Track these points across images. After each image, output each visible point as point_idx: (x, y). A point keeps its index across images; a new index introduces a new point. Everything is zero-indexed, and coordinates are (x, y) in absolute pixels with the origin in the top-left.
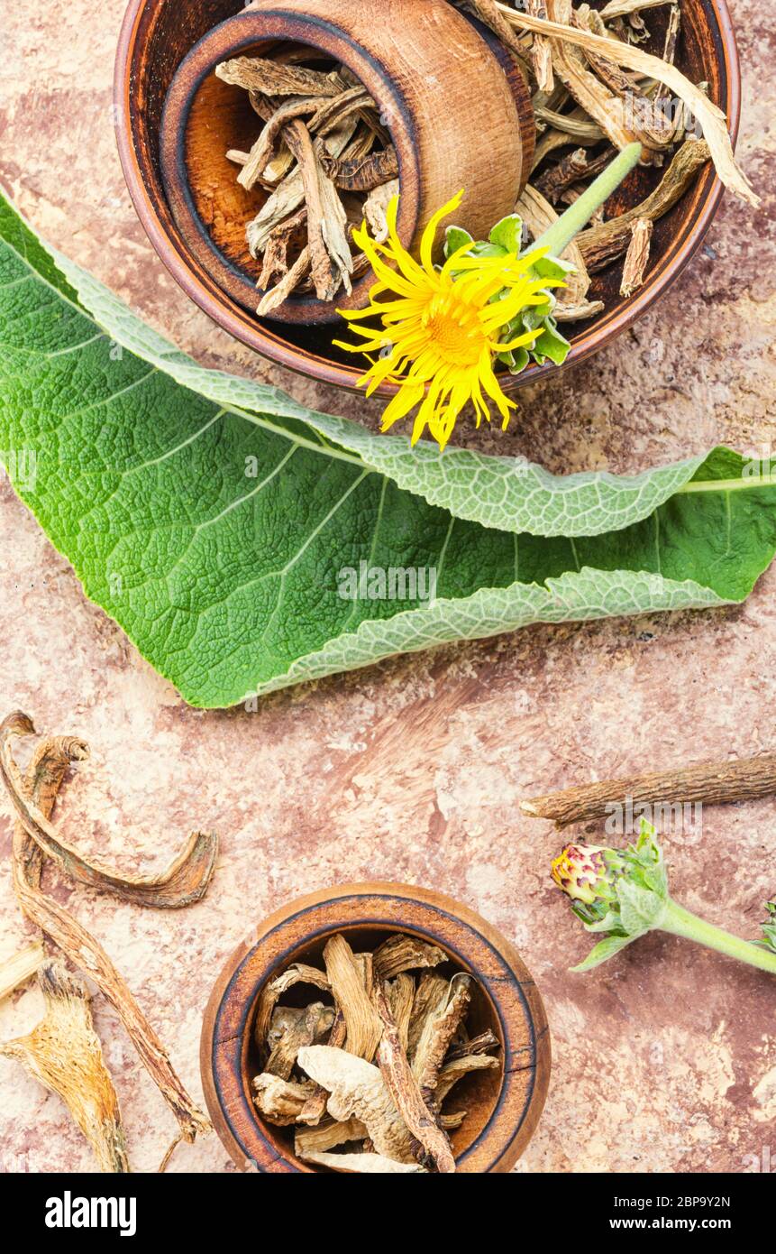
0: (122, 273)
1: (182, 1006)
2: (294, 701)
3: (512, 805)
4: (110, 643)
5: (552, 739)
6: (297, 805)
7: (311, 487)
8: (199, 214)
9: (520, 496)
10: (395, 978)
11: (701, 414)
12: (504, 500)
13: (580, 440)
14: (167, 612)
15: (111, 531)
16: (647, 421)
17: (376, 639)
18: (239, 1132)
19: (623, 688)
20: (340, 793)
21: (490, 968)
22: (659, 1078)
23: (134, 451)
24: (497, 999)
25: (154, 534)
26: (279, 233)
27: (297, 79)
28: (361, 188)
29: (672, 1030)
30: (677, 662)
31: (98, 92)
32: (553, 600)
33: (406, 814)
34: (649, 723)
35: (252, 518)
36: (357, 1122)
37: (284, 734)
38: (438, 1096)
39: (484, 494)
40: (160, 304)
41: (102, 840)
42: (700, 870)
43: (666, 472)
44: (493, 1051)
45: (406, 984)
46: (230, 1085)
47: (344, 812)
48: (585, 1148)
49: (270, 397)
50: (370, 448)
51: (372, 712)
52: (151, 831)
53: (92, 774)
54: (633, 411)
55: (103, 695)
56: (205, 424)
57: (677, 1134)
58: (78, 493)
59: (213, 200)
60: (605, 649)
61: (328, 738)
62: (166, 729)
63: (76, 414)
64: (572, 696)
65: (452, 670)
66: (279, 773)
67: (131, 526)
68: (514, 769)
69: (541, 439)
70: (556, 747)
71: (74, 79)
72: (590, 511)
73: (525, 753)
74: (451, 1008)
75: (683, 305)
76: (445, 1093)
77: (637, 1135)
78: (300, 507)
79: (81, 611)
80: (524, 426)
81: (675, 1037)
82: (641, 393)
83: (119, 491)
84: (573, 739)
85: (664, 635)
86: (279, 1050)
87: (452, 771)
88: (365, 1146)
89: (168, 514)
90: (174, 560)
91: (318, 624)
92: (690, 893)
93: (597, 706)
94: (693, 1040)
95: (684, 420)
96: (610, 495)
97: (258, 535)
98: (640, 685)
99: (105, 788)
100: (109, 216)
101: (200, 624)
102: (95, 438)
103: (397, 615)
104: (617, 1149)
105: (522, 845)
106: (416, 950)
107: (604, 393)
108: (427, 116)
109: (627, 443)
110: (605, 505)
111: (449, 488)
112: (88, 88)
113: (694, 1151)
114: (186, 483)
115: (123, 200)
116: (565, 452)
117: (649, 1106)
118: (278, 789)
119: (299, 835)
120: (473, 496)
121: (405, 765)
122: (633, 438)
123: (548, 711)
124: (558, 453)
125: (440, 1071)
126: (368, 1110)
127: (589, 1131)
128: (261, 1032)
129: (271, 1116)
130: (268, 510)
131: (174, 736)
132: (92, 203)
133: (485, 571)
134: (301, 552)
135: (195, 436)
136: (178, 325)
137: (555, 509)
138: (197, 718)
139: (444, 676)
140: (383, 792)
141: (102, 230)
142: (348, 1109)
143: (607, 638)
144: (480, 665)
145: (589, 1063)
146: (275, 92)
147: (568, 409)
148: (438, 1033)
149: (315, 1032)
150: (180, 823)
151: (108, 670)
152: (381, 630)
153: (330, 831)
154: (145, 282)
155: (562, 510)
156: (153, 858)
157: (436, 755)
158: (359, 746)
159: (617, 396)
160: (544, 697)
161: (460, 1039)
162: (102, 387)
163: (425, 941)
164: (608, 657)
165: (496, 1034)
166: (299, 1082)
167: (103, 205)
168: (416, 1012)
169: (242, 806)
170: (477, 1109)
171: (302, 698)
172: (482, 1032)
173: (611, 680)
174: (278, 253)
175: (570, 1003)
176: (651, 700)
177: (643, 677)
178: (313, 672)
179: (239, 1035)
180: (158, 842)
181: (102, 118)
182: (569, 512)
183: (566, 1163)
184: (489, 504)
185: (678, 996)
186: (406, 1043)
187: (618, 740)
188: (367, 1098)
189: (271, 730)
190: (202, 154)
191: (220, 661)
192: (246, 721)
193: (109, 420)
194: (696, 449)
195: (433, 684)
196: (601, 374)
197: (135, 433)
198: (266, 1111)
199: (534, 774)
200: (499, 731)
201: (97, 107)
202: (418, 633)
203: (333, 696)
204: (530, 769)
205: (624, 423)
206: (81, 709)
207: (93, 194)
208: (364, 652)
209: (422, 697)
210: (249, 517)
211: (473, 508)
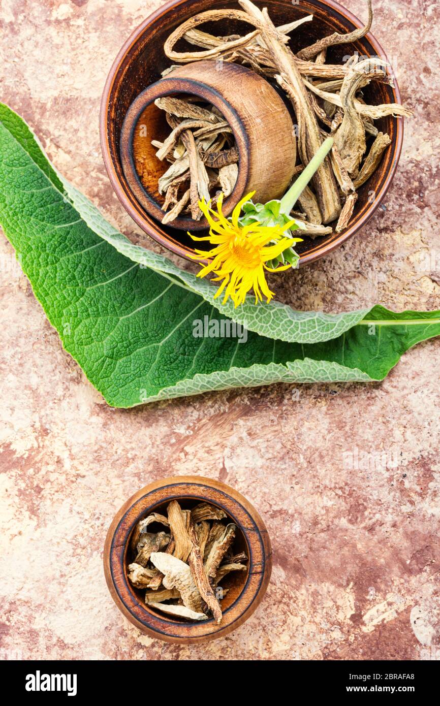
0: (96, 189)
1: (91, 550)
2: (159, 407)
3: (261, 468)
4: (73, 370)
5: (283, 438)
6: (156, 458)
7: (178, 304)
8: (136, 171)
9: (278, 322)
10: (201, 523)
11: (371, 286)
12: (270, 323)
13: (311, 293)
14: (102, 359)
15: (79, 316)
16: (345, 287)
17: (202, 383)
18: (120, 590)
19: (320, 416)
20: (177, 454)
21: (247, 524)
22: (318, 607)
23: (93, 278)
24: (248, 539)
25: (99, 319)
26: (174, 184)
27: (193, 111)
28: (217, 167)
29: (327, 584)
30: (347, 406)
31: (92, 99)
32: (289, 373)
33: (208, 467)
34: (330, 435)
35: (148, 317)
36: (176, 590)
37: (153, 422)
38: (216, 581)
39: (261, 320)
40: (112, 207)
41: (60, 465)
42: (348, 508)
43: (350, 316)
44: (244, 562)
45: (206, 527)
46: (118, 567)
47: (178, 463)
48: (279, 637)
49: (162, 262)
50: (208, 292)
51: (197, 416)
52: (84, 464)
53: (58, 433)
54: (338, 281)
55: (67, 395)
56: (129, 268)
57: (324, 634)
58: (64, 297)
59: (143, 164)
60: (313, 396)
61: (174, 426)
62: (96, 415)
63: (67, 257)
64: (295, 418)
65: (238, 399)
66: (149, 442)
67: (89, 314)
68: (263, 450)
69: (292, 291)
70: (284, 442)
71: (81, 91)
72: (311, 331)
73: (269, 443)
74: (225, 540)
75: (368, 232)
76: (219, 580)
77: (305, 633)
78: (171, 313)
79: (60, 353)
80: (284, 284)
81: (328, 588)
82: (343, 273)
83: (84, 297)
84: (293, 439)
85: (343, 393)
86: (142, 553)
87: (233, 449)
88: (179, 602)
89: (107, 310)
90: (108, 333)
91: (175, 371)
92: (342, 519)
93: (306, 423)
94: (337, 590)
95: (362, 288)
96: (321, 325)
97: (150, 325)
98: (328, 416)
99: (64, 440)
100: (92, 161)
101: (117, 366)
102: (75, 270)
103: (213, 373)
104: (294, 639)
105: (263, 488)
106: (212, 511)
107: (325, 272)
108: (255, 138)
109: (334, 297)
110: (319, 329)
111: (244, 315)
112: (88, 96)
113: (332, 643)
114: (117, 296)
115: (99, 154)
116: (303, 298)
117: (312, 619)
118: (148, 449)
119: (156, 472)
120: (255, 320)
121: (211, 443)
122: (337, 295)
123: (282, 424)
124: (300, 299)
125: (218, 569)
126: (182, 585)
127: (282, 629)
128: (134, 543)
129: (135, 584)
130: (156, 313)
131: (100, 418)
132: (84, 154)
133: (258, 353)
134: (170, 335)
135: (124, 273)
136: (121, 218)
137: (295, 329)
138: (111, 411)
139: (234, 402)
140: (199, 455)
141: (88, 167)
142: (173, 583)
143: (314, 391)
144: (252, 399)
145: (285, 596)
146: (181, 116)
147: (306, 278)
148: (218, 551)
149: (160, 545)
150: (99, 461)
151: (71, 383)
152: (205, 379)
153: (171, 472)
154: (106, 195)
155: (297, 330)
156: (84, 477)
157: (226, 440)
158: (189, 432)
159: (331, 274)
160: (281, 417)
161: (229, 555)
162: (81, 246)
163: (216, 507)
164: (314, 401)
165: (246, 554)
166: (150, 568)
167: (90, 155)
168: (209, 540)
169: (130, 456)
170: (234, 589)
171: (164, 406)
172: (240, 552)
173: (314, 412)
174: (173, 194)
175: (279, 566)
176: (333, 423)
177: (330, 412)
178: (170, 395)
179: (124, 544)
180: (88, 469)
181: (93, 112)
182: (301, 331)
183: (269, 643)
184: (263, 324)
185: (331, 568)
186: (203, 554)
187: (315, 442)
188: (182, 579)
189: (147, 420)
190: (140, 141)
191: (126, 384)
192: (135, 415)
193: (82, 262)
194: (367, 303)
195: (228, 405)
196: (325, 262)
197: (95, 269)
198: (133, 581)
199: (273, 454)
200: (258, 431)
201: (91, 106)
202: (222, 382)
203: (179, 406)
204: (271, 451)
205: (333, 287)
206: (56, 401)
207: (85, 150)
208: (195, 388)
209: (222, 411)
210: (146, 315)
211: (255, 326)
